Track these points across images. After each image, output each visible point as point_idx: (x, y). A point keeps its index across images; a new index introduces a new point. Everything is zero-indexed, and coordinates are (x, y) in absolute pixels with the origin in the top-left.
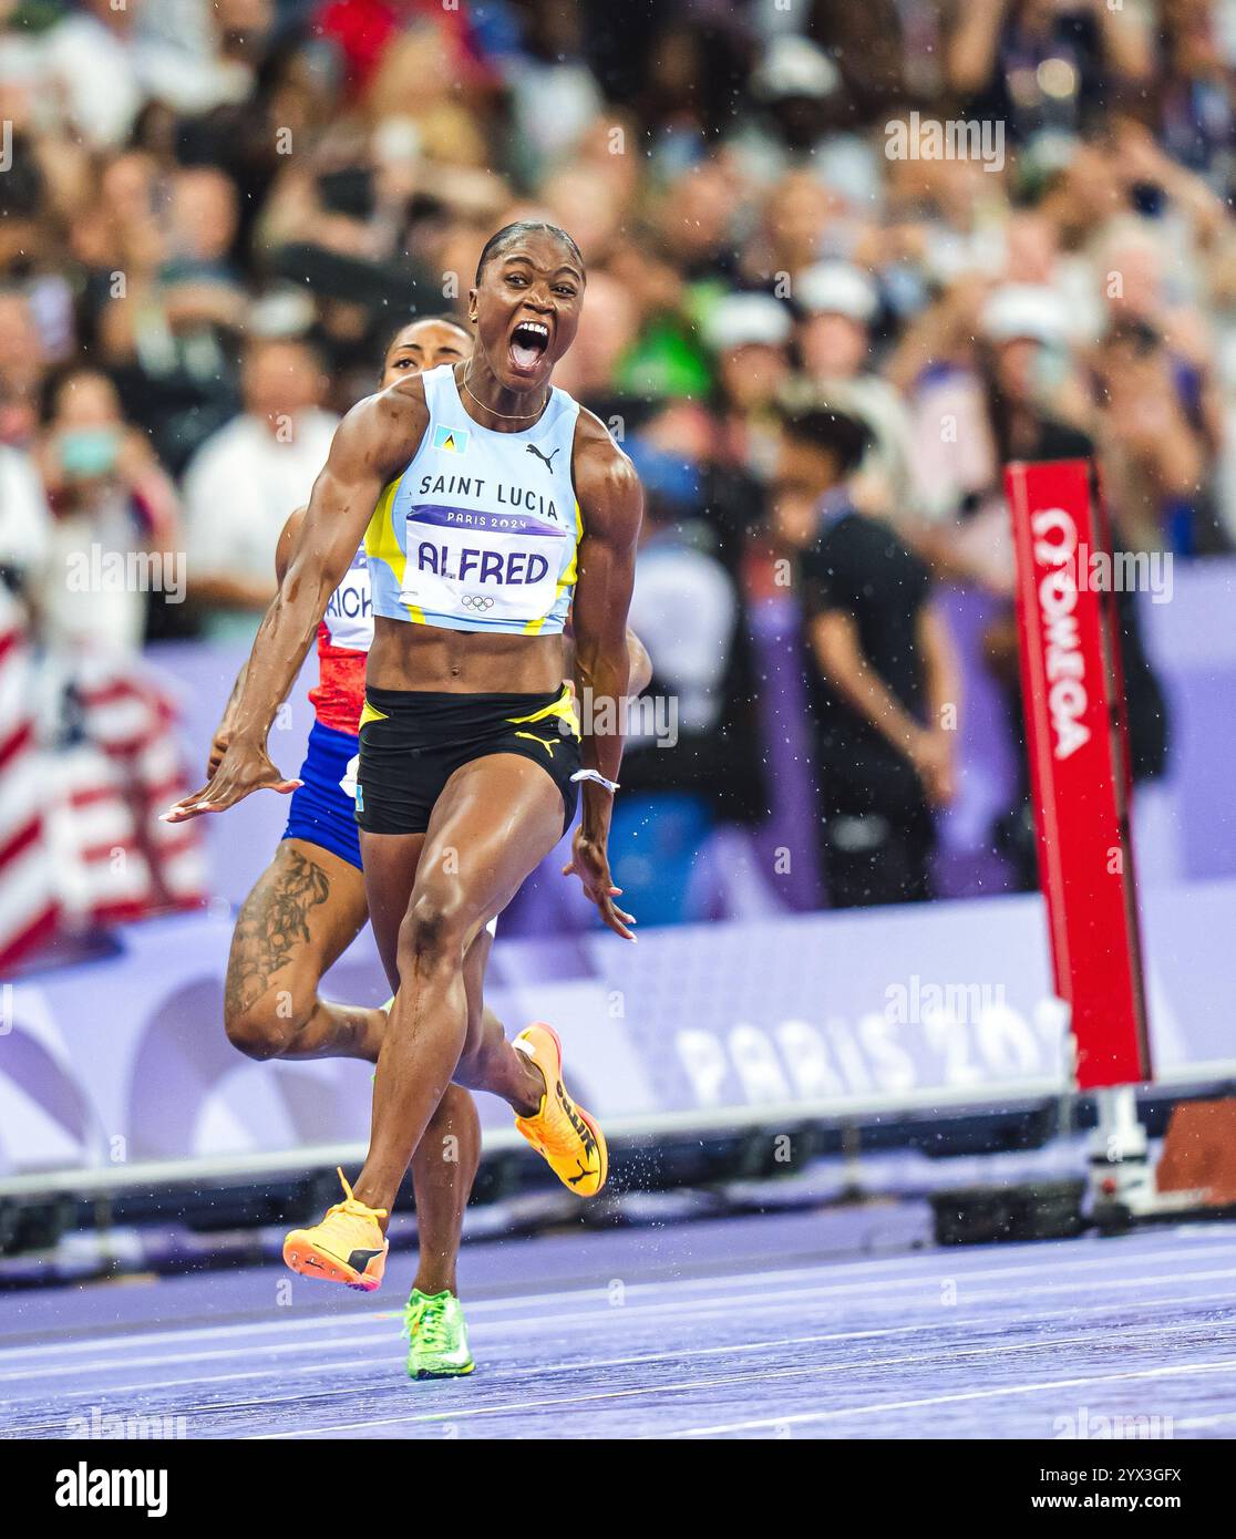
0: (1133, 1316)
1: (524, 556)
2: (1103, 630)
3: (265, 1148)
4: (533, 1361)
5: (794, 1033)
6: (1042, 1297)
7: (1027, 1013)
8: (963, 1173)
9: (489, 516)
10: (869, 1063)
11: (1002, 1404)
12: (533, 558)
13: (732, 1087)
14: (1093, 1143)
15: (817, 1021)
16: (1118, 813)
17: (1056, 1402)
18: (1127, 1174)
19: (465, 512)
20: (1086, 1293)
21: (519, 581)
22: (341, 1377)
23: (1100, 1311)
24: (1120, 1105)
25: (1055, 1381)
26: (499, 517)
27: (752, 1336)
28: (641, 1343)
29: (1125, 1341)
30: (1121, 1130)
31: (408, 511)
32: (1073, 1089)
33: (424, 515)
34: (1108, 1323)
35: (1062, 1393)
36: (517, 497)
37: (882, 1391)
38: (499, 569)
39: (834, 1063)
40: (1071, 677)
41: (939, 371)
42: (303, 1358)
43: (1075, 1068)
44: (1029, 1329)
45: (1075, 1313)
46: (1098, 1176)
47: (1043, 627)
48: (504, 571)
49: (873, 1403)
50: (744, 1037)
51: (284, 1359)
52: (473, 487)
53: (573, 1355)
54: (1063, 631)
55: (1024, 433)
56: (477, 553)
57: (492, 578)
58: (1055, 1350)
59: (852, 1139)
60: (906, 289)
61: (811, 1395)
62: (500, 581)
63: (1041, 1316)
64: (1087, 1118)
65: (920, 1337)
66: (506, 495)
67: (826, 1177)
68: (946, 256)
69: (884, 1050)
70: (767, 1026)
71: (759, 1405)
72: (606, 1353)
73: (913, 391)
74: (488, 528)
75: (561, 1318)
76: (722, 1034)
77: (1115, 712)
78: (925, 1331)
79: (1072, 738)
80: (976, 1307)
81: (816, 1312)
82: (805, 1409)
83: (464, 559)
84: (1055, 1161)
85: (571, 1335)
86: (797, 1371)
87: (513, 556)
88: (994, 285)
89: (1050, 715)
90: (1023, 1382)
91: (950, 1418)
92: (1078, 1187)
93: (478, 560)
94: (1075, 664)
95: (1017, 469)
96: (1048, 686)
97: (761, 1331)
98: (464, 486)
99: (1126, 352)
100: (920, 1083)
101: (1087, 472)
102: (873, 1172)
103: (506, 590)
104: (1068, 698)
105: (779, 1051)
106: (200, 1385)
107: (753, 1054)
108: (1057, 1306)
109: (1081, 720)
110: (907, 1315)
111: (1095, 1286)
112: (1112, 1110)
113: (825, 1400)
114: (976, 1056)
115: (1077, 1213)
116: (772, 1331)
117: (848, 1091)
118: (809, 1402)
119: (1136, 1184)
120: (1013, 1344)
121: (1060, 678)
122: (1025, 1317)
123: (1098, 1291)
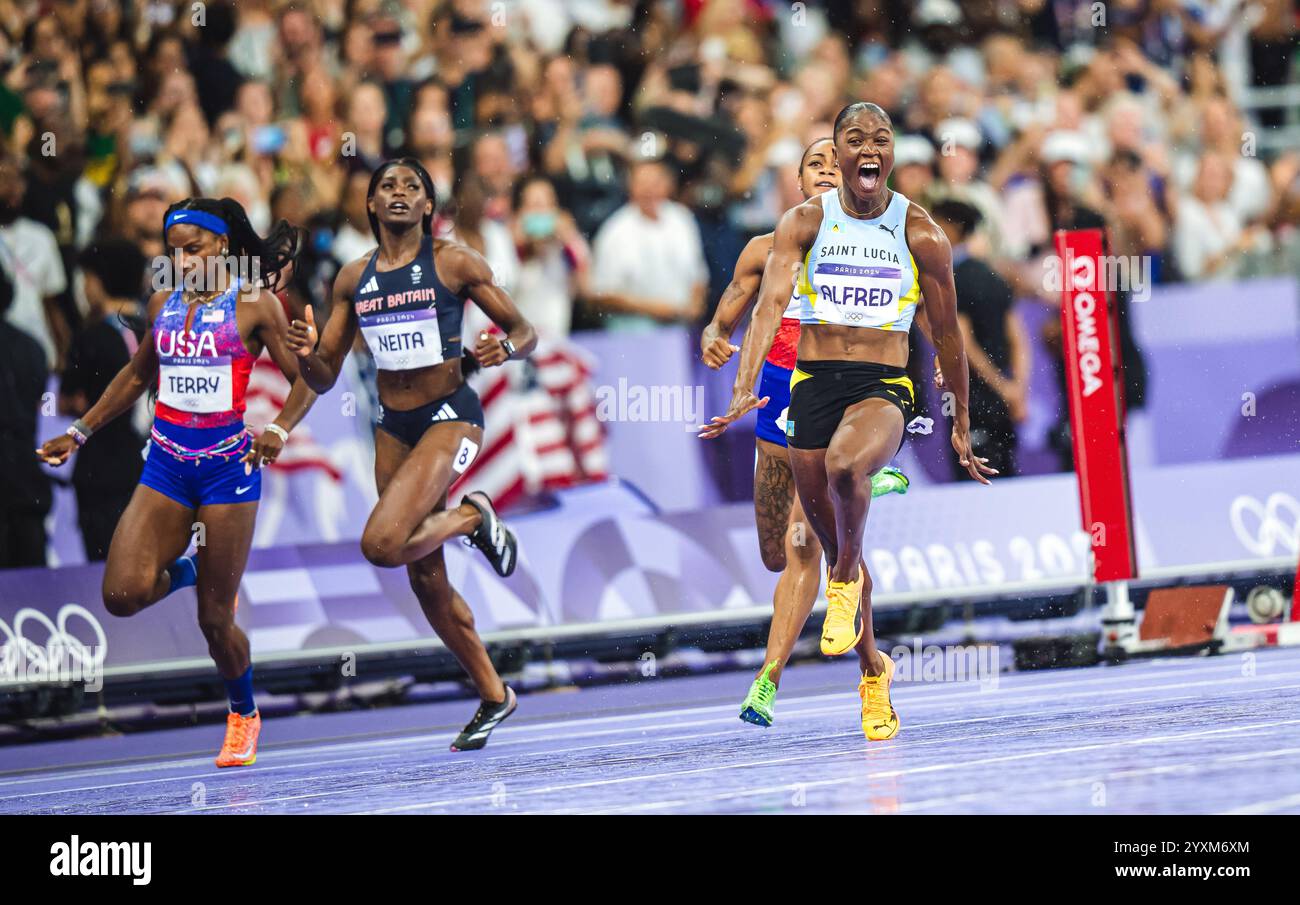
0: (1127, 710)
1: (878, 290)
2: (1110, 324)
3: (638, 616)
4: (790, 734)
5: (936, 551)
6: (1075, 699)
7: (1066, 538)
8: (1031, 629)
9: (858, 268)
10: (979, 568)
11: (1054, 759)
12: (883, 291)
13: (901, 581)
14: (1105, 613)
15: (950, 546)
16: (1118, 426)
17: (1084, 758)
18: (1123, 630)
19: (845, 266)
20: (1100, 697)
21: (877, 305)
22: (682, 745)
23: (1107, 707)
24: (1119, 591)
25: (1083, 746)
26: (864, 268)
27: (913, 721)
28: (850, 725)
29: (1122, 724)
30: (1120, 603)
31: (816, 268)
32: (1093, 582)
33: (824, 269)
34: (1111, 714)
35: (1087, 753)
36: (875, 254)
37: (986, 752)
38: (865, 297)
39: (959, 568)
40: (1093, 352)
41: (1017, 179)
42: (661, 733)
43: (1094, 570)
44: (1068, 717)
45: (1094, 709)
46: (1107, 631)
47: (1076, 323)
48: (867, 299)
49: (981, 758)
50: (908, 553)
51: (650, 734)
52: (850, 250)
53: (812, 732)
54: (1087, 325)
55: (1066, 213)
56: (852, 289)
57: (861, 303)
58: (1082, 729)
59: (968, 611)
60: (999, 132)
61: (946, 754)
62: (865, 304)
63: (1075, 710)
64: (1101, 599)
65: (1007, 721)
66: (869, 253)
67: (955, 631)
68: (1023, 115)
69: (987, 561)
70: (920, 547)
71: (916, 760)
72: (831, 731)
73: (1003, 191)
74: (858, 274)
75: (807, 711)
76: (896, 552)
77: (1117, 369)
78: (1009, 718)
79: (1092, 385)
80: (1038, 705)
81: (949, 707)
82: (943, 762)
83: (845, 293)
84: (1084, 622)
85: (811, 721)
86: (938, 741)
87: (872, 290)
88: (1049, 130)
89: (1080, 372)
90: (1064, 747)
91: (1024, 767)
92: (1096, 637)
93: (853, 292)
94: (1094, 344)
95: (1062, 233)
96: (1079, 356)
97: (919, 718)
98: (845, 251)
99: (1122, 167)
100: (1007, 579)
101: (1100, 234)
102: (981, 629)
103: (869, 310)
104: (1090, 362)
105: (927, 561)
106: (602, 749)
107: (913, 563)
108: (1083, 705)
109: (1097, 375)
110: (1000, 709)
111: (1105, 693)
112: (1115, 594)
113: (954, 757)
114: (1038, 564)
115: (1095, 653)
116: (925, 718)
117: (967, 583)
118: (943, 758)
119: (1129, 635)
120: (1058, 725)
121: (1086, 352)
122: (1066, 711)
123: (1107, 696)
